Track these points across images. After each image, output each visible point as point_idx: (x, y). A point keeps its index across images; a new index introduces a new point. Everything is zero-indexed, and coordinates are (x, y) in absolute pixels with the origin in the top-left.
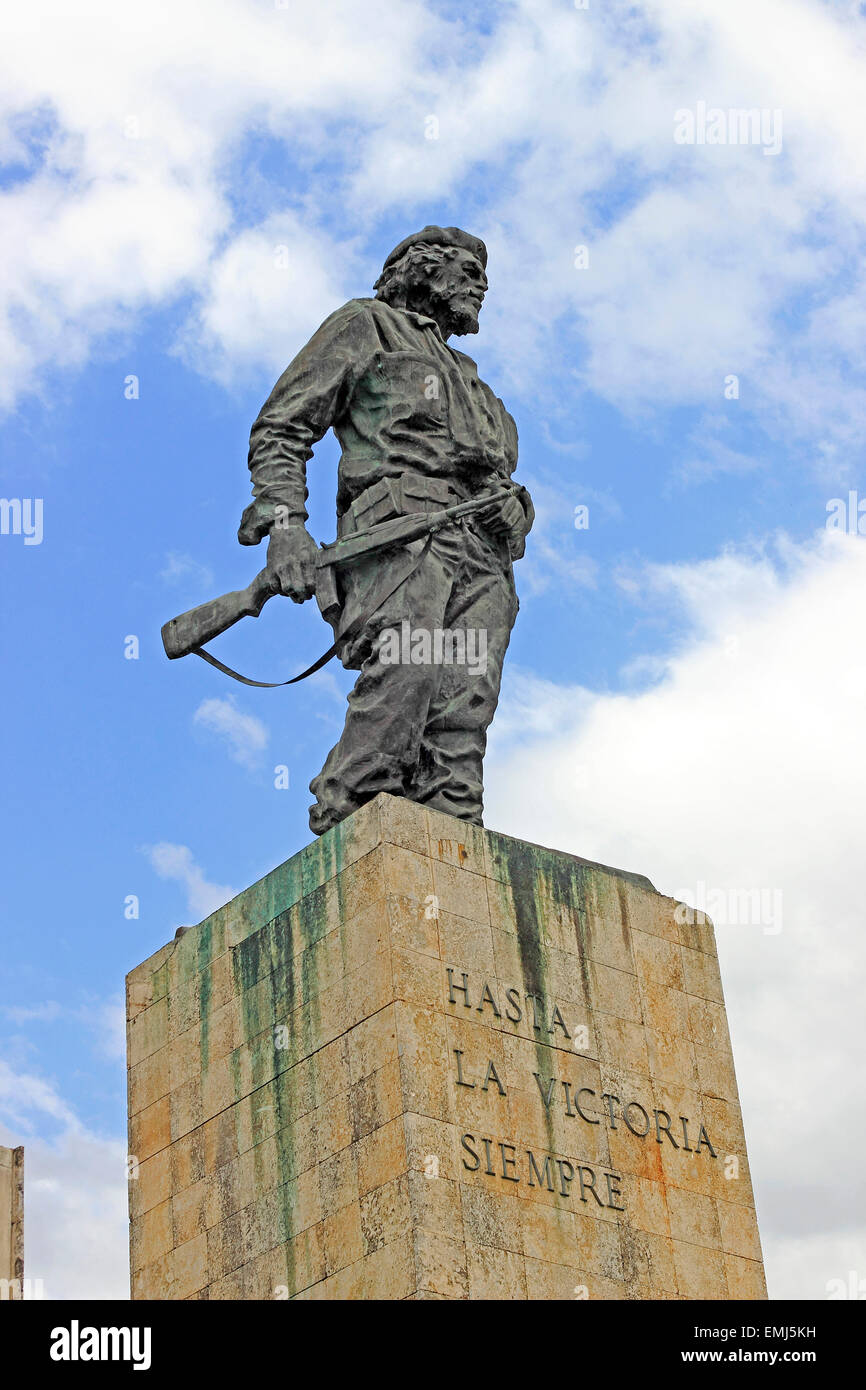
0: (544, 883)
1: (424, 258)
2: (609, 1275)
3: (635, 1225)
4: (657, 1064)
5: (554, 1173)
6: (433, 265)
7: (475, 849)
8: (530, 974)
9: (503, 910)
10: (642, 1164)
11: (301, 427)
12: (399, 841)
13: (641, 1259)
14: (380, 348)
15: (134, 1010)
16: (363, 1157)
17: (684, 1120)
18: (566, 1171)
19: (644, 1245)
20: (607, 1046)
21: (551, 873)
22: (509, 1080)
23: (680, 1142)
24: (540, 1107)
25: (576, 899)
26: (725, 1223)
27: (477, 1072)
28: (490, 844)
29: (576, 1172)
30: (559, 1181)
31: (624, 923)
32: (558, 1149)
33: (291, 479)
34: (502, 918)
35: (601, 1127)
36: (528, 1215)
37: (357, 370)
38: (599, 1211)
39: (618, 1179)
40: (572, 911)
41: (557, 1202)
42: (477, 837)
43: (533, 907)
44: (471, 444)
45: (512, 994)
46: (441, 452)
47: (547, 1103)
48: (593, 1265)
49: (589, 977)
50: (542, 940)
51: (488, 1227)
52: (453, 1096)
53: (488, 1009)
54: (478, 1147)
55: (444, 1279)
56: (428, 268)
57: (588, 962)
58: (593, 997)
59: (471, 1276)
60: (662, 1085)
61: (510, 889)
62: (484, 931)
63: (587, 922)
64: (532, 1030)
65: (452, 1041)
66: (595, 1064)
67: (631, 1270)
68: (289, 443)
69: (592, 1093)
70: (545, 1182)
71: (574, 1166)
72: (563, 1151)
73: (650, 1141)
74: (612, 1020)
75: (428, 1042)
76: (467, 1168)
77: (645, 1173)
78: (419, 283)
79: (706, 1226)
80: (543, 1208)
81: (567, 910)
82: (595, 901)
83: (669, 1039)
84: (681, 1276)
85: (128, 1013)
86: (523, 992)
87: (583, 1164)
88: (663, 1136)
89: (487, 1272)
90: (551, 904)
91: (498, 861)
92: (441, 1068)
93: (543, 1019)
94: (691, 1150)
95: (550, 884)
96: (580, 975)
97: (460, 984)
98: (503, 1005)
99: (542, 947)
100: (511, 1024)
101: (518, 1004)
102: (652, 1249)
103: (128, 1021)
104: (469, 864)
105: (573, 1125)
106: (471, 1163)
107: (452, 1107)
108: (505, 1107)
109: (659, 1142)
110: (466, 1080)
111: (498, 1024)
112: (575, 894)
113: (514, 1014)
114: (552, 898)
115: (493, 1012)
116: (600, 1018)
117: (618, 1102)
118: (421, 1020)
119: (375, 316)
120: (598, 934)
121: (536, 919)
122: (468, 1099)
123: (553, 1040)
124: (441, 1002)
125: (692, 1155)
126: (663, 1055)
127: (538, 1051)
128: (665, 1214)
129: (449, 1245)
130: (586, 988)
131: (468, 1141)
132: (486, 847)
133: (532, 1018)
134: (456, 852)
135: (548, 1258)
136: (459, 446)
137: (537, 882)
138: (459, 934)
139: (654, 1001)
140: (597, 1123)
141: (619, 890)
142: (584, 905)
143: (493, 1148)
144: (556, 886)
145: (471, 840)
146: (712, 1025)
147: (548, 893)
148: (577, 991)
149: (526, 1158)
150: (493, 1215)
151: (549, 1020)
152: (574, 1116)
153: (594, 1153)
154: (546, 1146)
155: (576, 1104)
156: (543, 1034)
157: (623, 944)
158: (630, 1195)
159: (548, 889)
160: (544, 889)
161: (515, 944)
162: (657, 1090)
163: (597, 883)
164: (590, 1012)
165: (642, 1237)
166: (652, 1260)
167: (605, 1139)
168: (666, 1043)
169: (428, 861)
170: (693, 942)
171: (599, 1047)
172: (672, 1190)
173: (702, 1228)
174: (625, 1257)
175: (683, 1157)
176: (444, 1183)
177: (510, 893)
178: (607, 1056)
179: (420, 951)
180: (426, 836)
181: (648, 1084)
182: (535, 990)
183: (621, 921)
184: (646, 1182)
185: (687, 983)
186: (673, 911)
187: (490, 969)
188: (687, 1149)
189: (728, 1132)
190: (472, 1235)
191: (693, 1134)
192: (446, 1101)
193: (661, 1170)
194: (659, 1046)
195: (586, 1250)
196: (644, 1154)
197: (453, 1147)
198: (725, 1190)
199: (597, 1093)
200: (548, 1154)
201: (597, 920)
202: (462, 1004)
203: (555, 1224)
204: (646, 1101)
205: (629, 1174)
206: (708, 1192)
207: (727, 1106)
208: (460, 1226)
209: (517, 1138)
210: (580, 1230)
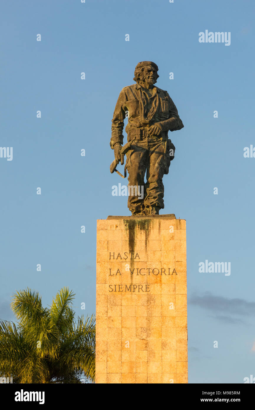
0: (138, 226)
2: (143, 305)
3: (152, 294)
4: (164, 258)
5: (132, 288)
7: (120, 224)
8: (131, 248)
9: (125, 236)
10: (156, 281)
12: (100, 229)
13: (152, 300)
14: (125, 101)
17: (169, 269)
18: (135, 287)
20: (150, 258)
21: (140, 224)
22: (122, 271)
23: (167, 274)
24: (130, 275)
25: (146, 228)
26: (177, 288)
27: (114, 272)
28: (124, 222)
30: (133, 289)
31: (159, 229)
34: (125, 238)
35: (146, 275)
36: (124, 297)
37: (123, 106)
38: (143, 293)
39: (149, 285)
40: (145, 230)
41: (132, 293)
42: (121, 222)
43: (134, 233)
44: (143, 120)
45: (125, 253)
46: (138, 122)
47: (132, 273)
48: (140, 304)
49: (147, 244)
50: (135, 240)
51: (114, 302)
52: (108, 278)
53: (119, 258)
54: (113, 287)
55: (102, 314)
57: (148, 241)
58: (148, 248)
59: (108, 312)
60: (165, 262)
61: (128, 231)
62: (120, 242)
63: (149, 232)
64: (130, 260)
65: (109, 267)
66: (146, 263)
67: (149, 303)
71: (137, 285)
72: (134, 283)
73: (159, 275)
74: (152, 252)
75: (103, 269)
76: (110, 291)
77: (157, 282)
79: (172, 290)
80: (128, 295)
81: (143, 231)
82: (152, 227)
84: (163, 302)
86: (128, 252)
87: (140, 284)
88: (163, 273)
89: (112, 311)
90: (139, 231)
91: (126, 225)
92: (105, 274)
93: (133, 256)
95: (140, 226)
96: (145, 244)
97: (112, 255)
98: (123, 256)
99: (135, 241)
100: (125, 260)
101: (127, 255)
102: (156, 298)
104: (117, 229)
105: (138, 277)
108: (121, 277)
109: (161, 275)
110: (111, 274)
111: (121, 260)
112: (146, 226)
113: (125, 257)
114: (139, 229)
116: (149, 253)
117: (151, 269)
118: (102, 265)
119: (125, 92)
120: (151, 234)
121: (134, 235)
122: (112, 278)
123: (135, 260)
124: (107, 260)
125: (170, 276)
126: (165, 256)
127: (131, 264)
128: (160, 290)
129: (103, 307)
130: (146, 247)
131: (111, 286)
132: (123, 223)
133: (130, 257)
134: (115, 226)
135: (128, 305)
137: (136, 227)
138: (113, 244)
139: (165, 244)
141: (159, 222)
142: (148, 228)
143: (117, 286)
144: (141, 226)
145: (119, 223)
146: (181, 245)
148: (143, 248)
149: (125, 286)
150: (115, 299)
151: (135, 256)
152: (139, 275)
153: (143, 281)
155: (140, 272)
156: (133, 260)
157: (158, 234)
158: (151, 288)
159: (139, 228)
160: (138, 228)
161: (128, 242)
162: (162, 264)
163: (153, 222)
164: (146, 251)
165: (153, 296)
166: (156, 300)
167: (146, 278)
168: (167, 253)
169: (107, 231)
170: (179, 228)
171: (148, 258)
172: (163, 284)
173: (170, 291)
174: (148, 301)
175: (167, 277)
176: (103, 296)
177: (128, 232)
178: (150, 260)
179: (103, 251)
180: (107, 226)
181: (160, 263)
182: (132, 251)
183: (158, 229)
184: (156, 284)
185: (175, 238)
186: (174, 222)
187: (121, 249)
188: (169, 274)
189: (182, 268)
190: (109, 304)
191: (171, 271)
192: (106, 280)
193: (161, 281)
194: (165, 254)
195: (138, 301)
196: (157, 279)
197: (107, 288)
198: (178, 281)
199: (146, 268)
200: (130, 284)
201: (152, 231)
202: (112, 259)
203: (131, 298)
204: (159, 267)
205: (152, 283)
206: (174, 282)
207: (183, 263)
208: (107, 303)
209: (123, 283)
210: (137, 298)
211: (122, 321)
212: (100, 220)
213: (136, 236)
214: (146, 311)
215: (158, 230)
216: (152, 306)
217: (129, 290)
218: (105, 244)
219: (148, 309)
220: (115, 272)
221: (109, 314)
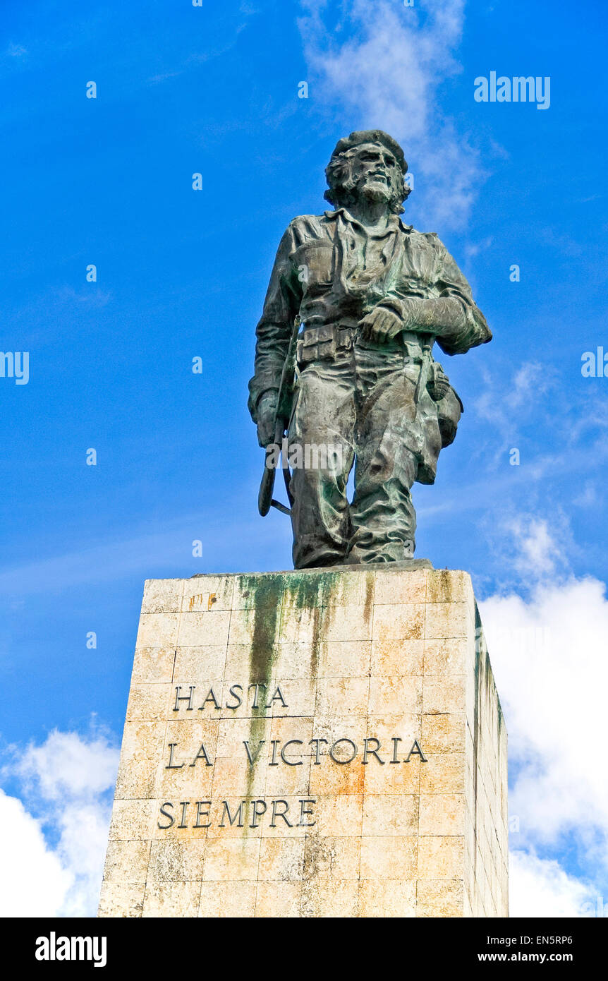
0: (289, 596)
2: (287, 879)
3: (323, 834)
4: (378, 702)
5: (247, 812)
7: (225, 592)
8: (258, 669)
9: (242, 629)
10: (343, 784)
11: (270, 328)
12: (153, 610)
13: (325, 859)
14: (293, 251)
17: (396, 740)
18: (260, 808)
19: (329, 848)
20: (326, 702)
21: (299, 588)
22: (218, 754)
23: (387, 758)
24: (245, 766)
25: (320, 601)
26: (425, 812)
27: (186, 754)
28: (241, 586)
29: (270, 806)
30: (251, 817)
31: (368, 604)
34: (240, 636)
35: (305, 766)
36: (213, 849)
37: (286, 273)
38: (287, 831)
39: (314, 802)
40: (313, 610)
41: (245, 833)
42: (229, 584)
43: (274, 619)
45: (235, 689)
46: (329, 305)
47: (252, 760)
48: (273, 875)
49: (321, 655)
50: (276, 641)
51: (171, 868)
52: (160, 778)
53: (211, 705)
54: (175, 811)
57: (322, 644)
58: (320, 669)
59: (146, 908)
60: (379, 717)
61: (253, 612)
62: (220, 650)
63: (328, 614)
64: (250, 710)
65: (170, 738)
66: (309, 719)
67: (311, 870)
69: (300, 742)
71: (268, 803)
72: (257, 793)
73: (356, 764)
74: (335, 682)
75: (145, 745)
76: (161, 828)
77: (345, 791)
79: (404, 818)
80: (232, 840)
81: (308, 611)
82: (339, 597)
83: (395, 680)
84: (365, 865)
86: (246, 683)
87: (278, 799)
88: (370, 758)
89: (162, 902)
90: (293, 611)
91: (246, 595)
92: (152, 761)
93: (264, 699)
94: (399, 762)
95: (296, 597)
96: (310, 656)
97: (185, 693)
98: (224, 698)
99: (275, 646)
100: (230, 711)
101: (239, 695)
102: (338, 850)
104: (215, 606)
105: (274, 771)
106: (165, 822)
107: (158, 785)
108: (210, 774)
109: (364, 763)
110: (175, 764)
112: (320, 596)
113: (234, 703)
114: (294, 606)
115: (214, 707)
116: (323, 684)
117: (327, 742)
118: (143, 732)
120: (337, 621)
121: (274, 626)
122: (175, 777)
123: (269, 712)
124: (165, 713)
125: (400, 765)
126: (385, 694)
127: (253, 724)
128: (359, 818)
129: (130, 888)
130: (314, 665)
132: (237, 588)
133: (251, 701)
134: (206, 599)
135: (225, 878)
137: (282, 600)
138: (194, 660)
139: (385, 654)
140: (301, 763)
141: (367, 580)
142: (327, 602)
143: (191, 808)
144: (301, 596)
145: (223, 587)
147: (291, 604)
148: (305, 668)
149: (221, 807)
150: (179, 858)
151: (269, 698)
152: (277, 764)
153: (293, 788)
154: (244, 793)
155: (282, 755)
156: (260, 711)
157: (363, 620)
158: (324, 811)
159: (292, 601)
160: (289, 602)
161: (249, 650)
162: (372, 723)
163: (346, 581)
164: (314, 681)
165: (329, 842)
166: (336, 859)
167: (306, 774)
168: (392, 684)
169: (177, 615)
170: (440, 597)
171: (318, 705)
172: (371, 798)
173: (398, 822)
174: (308, 861)
175: (388, 769)
176: (136, 845)
177: (252, 615)
178: (324, 710)
179: (153, 682)
180: (180, 598)
181: (363, 721)
182: (260, 679)
183: (364, 603)
184: (343, 798)
185: (426, 631)
186: (424, 579)
187: (219, 676)
188: (395, 762)
189: (445, 738)
190: (155, 876)
191: (404, 748)
192: (152, 783)
193: (362, 785)
194: (383, 688)
195: (267, 864)
196: (346, 776)
197: (151, 816)
198: (431, 786)
199: (306, 741)
200: (244, 799)
201: (339, 609)
202: (185, 710)
203: (239, 851)
204: (357, 735)
205: (327, 795)
206: (412, 791)
207: (450, 718)
208: (144, 872)
209: (215, 794)
210: (264, 849)
212: (156, 582)
213: (281, 630)
214: (296, 900)
215: (362, 609)
216: (322, 884)
217: (236, 822)
218: (164, 658)
219: (304, 892)
220: (189, 754)
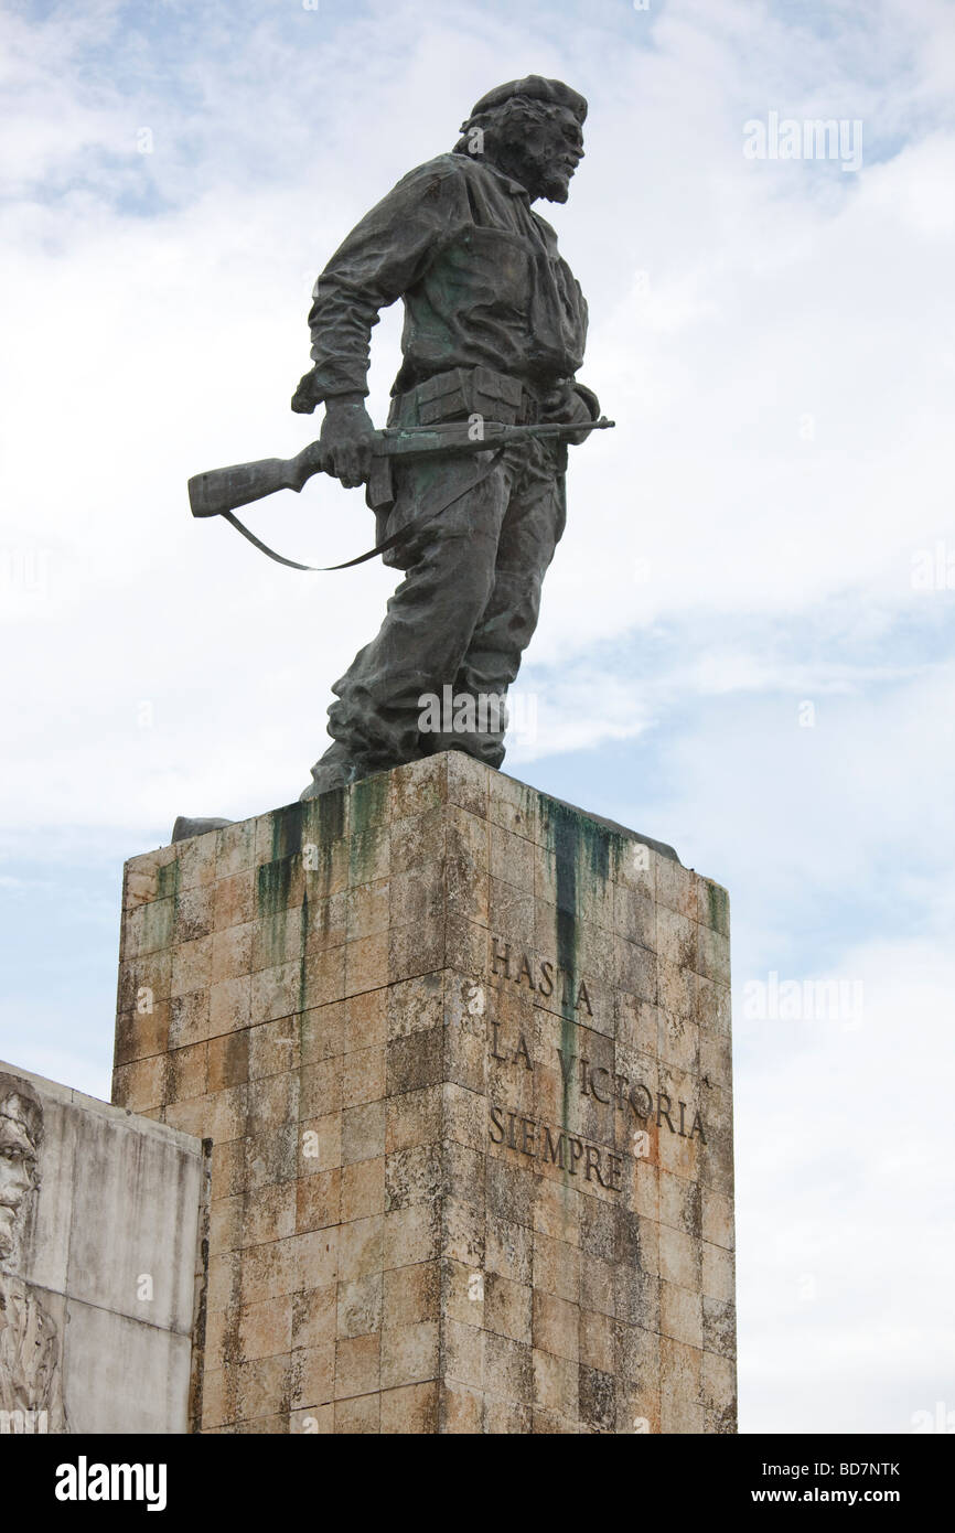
0: (585, 851)
1: (526, 116)
2: (602, 1255)
3: (629, 1207)
4: (665, 1046)
5: (566, 1151)
6: (533, 125)
7: (527, 813)
8: (564, 947)
9: (546, 879)
12: (462, 803)
13: (632, 1241)
14: (470, 221)
15: (132, 901)
16: (394, 1116)
17: (683, 1105)
18: (576, 1149)
19: (635, 1228)
20: (624, 1025)
21: (592, 841)
22: (538, 1054)
23: (677, 1126)
24: (560, 1084)
25: (611, 872)
26: (705, 1210)
27: (509, 1043)
28: (541, 808)
29: (585, 1151)
30: (569, 1159)
31: (651, 897)
32: (571, 1127)
33: (357, 351)
34: (544, 887)
35: (610, 1107)
36: (540, 1191)
37: (442, 239)
38: (600, 1191)
39: (620, 1160)
41: (565, 1180)
42: (531, 801)
43: (573, 879)
44: (552, 345)
45: (546, 967)
46: (520, 349)
47: (566, 1080)
49: (614, 953)
50: (577, 912)
51: (506, 1201)
52: (487, 1068)
53: (525, 981)
54: (503, 1120)
55: (465, 1248)
56: (528, 127)
57: (615, 937)
58: (616, 973)
59: (488, 1247)
60: (668, 1068)
61: (554, 858)
62: (529, 900)
64: (561, 1004)
65: (491, 1013)
66: (611, 1043)
67: (621, 1251)
68: (359, 309)
69: (606, 1073)
70: (557, 1160)
71: (584, 1145)
72: (573, 1129)
73: (651, 1123)
74: (630, 998)
75: (471, 1013)
76: (494, 1140)
77: (643, 1156)
78: (516, 143)
79: (690, 1211)
80: (555, 1182)
81: (601, 882)
83: (677, 1020)
84: (663, 1260)
85: (124, 901)
86: (555, 966)
87: (591, 1144)
88: (663, 1120)
89: (501, 1244)
90: (589, 875)
91: (547, 827)
92: (480, 1040)
93: (571, 995)
94: (685, 1136)
95: (590, 856)
96: (607, 950)
97: (502, 954)
98: (538, 978)
99: (577, 921)
100: (542, 997)
101: (550, 977)
102: (642, 1232)
103: (124, 910)
105: (585, 1103)
106: (497, 1136)
107: (486, 1079)
108: (531, 1081)
109: (659, 1125)
110: (501, 1053)
111: (531, 997)
112: (610, 864)
113: (546, 988)
114: (590, 868)
115: (528, 984)
116: (620, 997)
117: (628, 1083)
118: (467, 991)
119: (468, 180)
121: (574, 890)
122: (500, 1071)
123: (578, 1016)
124: (486, 972)
125: (686, 1141)
126: (670, 1037)
127: (564, 1026)
128: (656, 1198)
129: (472, 1215)
130: (611, 965)
131: (497, 1114)
132: (538, 811)
133: (561, 992)
134: (512, 815)
135: (553, 1234)
136: (538, 345)
137: (578, 852)
138: (506, 903)
139: (668, 980)
140: (607, 1103)
141: (650, 862)
142: (617, 877)
143: (517, 1122)
144: (594, 855)
145: (525, 803)
146: (717, 1008)
147: (587, 863)
148: (603, 967)
149: (543, 1134)
150: (511, 1189)
151: (576, 995)
152: (588, 1094)
153: (601, 1133)
154: (561, 1123)
155: (591, 1083)
156: (569, 1010)
158: (628, 1177)
159: (587, 858)
160: (584, 859)
161: (554, 915)
162: (663, 1073)
163: (632, 854)
164: (611, 989)
165: (634, 1220)
166: (641, 1245)
167: (612, 1119)
168: (675, 1024)
169: (486, 825)
170: (710, 920)
171: (616, 1027)
172: (665, 1175)
173: (686, 1214)
174: (616, 1237)
175: (677, 1143)
176: (473, 1155)
177: (554, 862)
178: (622, 1035)
179: (471, 918)
180: (487, 799)
181: (655, 1066)
182: (567, 964)
184: (642, 1164)
185: (700, 963)
186: (695, 886)
187: (530, 940)
188: (682, 1134)
189: (719, 1119)
190: (492, 1207)
191: (689, 1119)
192: (481, 1073)
193: (657, 1154)
194: (669, 1027)
195: (585, 1228)
196: (644, 1137)
197: (484, 1119)
198: (710, 1178)
199: (610, 1072)
200: (562, 1132)
202: (502, 977)
203: (562, 1202)
204: (652, 1084)
205: (629, 1156)
206: (695, 1178)
207: (721, 1093)
208: (482, 1197)
209: (537, 1114)
210: (583, 1208)
211: (533, 1309)
213: (580, 898)
214: (611, 1285)
216: (631, 1272)
218: (479, 886)
219: (618, 1278)
221: (492, 1261)
